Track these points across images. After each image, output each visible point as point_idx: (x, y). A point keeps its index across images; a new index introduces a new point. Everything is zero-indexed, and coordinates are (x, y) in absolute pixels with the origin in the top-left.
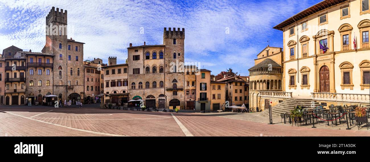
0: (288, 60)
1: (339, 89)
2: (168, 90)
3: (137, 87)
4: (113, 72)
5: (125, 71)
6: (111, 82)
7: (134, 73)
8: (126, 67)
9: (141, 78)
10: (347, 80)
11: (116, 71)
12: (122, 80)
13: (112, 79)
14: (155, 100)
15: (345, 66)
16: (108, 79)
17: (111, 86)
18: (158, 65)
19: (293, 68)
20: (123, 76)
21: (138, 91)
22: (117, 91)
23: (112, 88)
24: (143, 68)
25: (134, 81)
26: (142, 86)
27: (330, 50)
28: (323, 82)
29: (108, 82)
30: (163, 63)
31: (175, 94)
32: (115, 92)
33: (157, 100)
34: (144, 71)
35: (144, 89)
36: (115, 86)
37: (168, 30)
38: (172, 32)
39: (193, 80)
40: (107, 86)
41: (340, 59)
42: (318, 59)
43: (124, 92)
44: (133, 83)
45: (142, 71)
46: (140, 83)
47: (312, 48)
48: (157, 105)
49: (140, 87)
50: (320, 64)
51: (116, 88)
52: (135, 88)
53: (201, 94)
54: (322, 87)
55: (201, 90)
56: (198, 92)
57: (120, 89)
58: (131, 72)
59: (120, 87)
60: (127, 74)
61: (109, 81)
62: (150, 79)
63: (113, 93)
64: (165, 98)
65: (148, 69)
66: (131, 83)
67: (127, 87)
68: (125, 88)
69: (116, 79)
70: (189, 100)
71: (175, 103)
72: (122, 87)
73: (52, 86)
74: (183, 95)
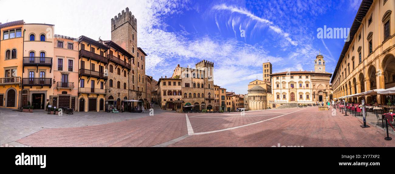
0: (276, 89)
1: (298, 100)
2: (206, 99)
3: (188, 97)
4: (170, 84)
5: (179, 84)
6: (168, 92)
7: (186, 87)
8: (180, 81)
9: (190, 90)
10: (301, 97)
11: (172, 83)
12: (177, 91)
13: (168, 89)
14: (199, 106)
15: (301, 93)
16: (166, 89)
17: (168, 95)
18: (200, 83)
19: (278, 92)
20: (178, 88)
21: (189, 100)
22: (173, 99)
23: (169, 96)
24: (191, 83)
25: (186, 92)
26: (191, 96)
27: (295, 88)
28: (292, 98)
29: (165, 92)
30: (203, 82)
31: (210, 102)
32: (171, 100)
33: (200, 106)
34: (192, 86)
35: (193, 98)
36: (172, 95)
37: (206, 61)
38: (208, 63)
39: (218, 94)
40: (165, 94)
41: (299, 91)
42: (290, 90)
43: (179, 99)
44: (186, 94)
45: (191, 86)
46: (190, 94)
47: (287, 86)
48: (200, 109)
49: (190, 97)
50: (291, 92)
51: (172, 97)
52: (186, 97)
53: (222, 102)
54: (292, 99)
55: (222, 100)
56: (221, 101)
57: (175, 98)
58: (184, 86)
59: (176, 96)
60: (181, 86)
61: (166, 90)
62: (196, 91)
63: (170, 100)
64: (205, 105)
65: (194, 84)
66: (184, 94)
67: (181, 96)
68: (180, 97)
69: (172, 89)
70: (216, 106)
71: (210, 107)
72: (177, 96)
73: (128, 91)
74: (214, 103)
